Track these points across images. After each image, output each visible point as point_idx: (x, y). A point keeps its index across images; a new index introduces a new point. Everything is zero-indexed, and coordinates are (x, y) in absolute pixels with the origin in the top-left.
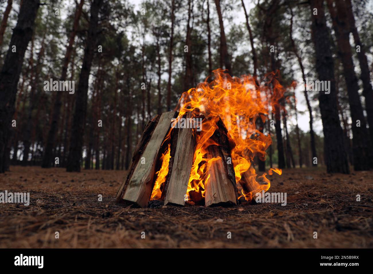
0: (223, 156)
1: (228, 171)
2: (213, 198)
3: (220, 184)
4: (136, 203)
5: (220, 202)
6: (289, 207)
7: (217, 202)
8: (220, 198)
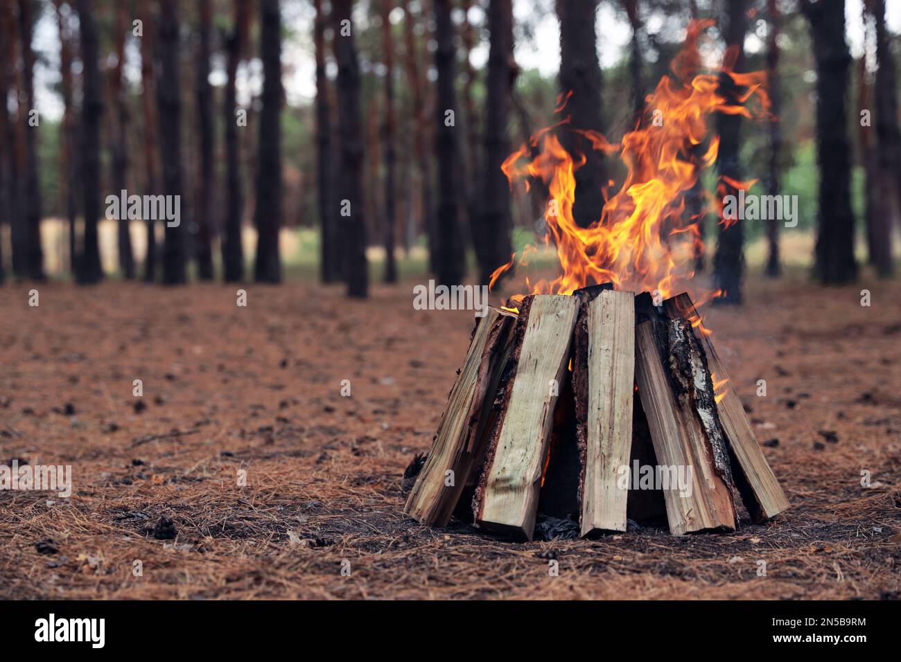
0: (703, 423)
1: (714, 458)
2: (687, 519)
3: (699, 489)
4: (520, 528)
5: (703, 527)
6: (845, 533)
7: (697, 529)
8: (702, 520)
